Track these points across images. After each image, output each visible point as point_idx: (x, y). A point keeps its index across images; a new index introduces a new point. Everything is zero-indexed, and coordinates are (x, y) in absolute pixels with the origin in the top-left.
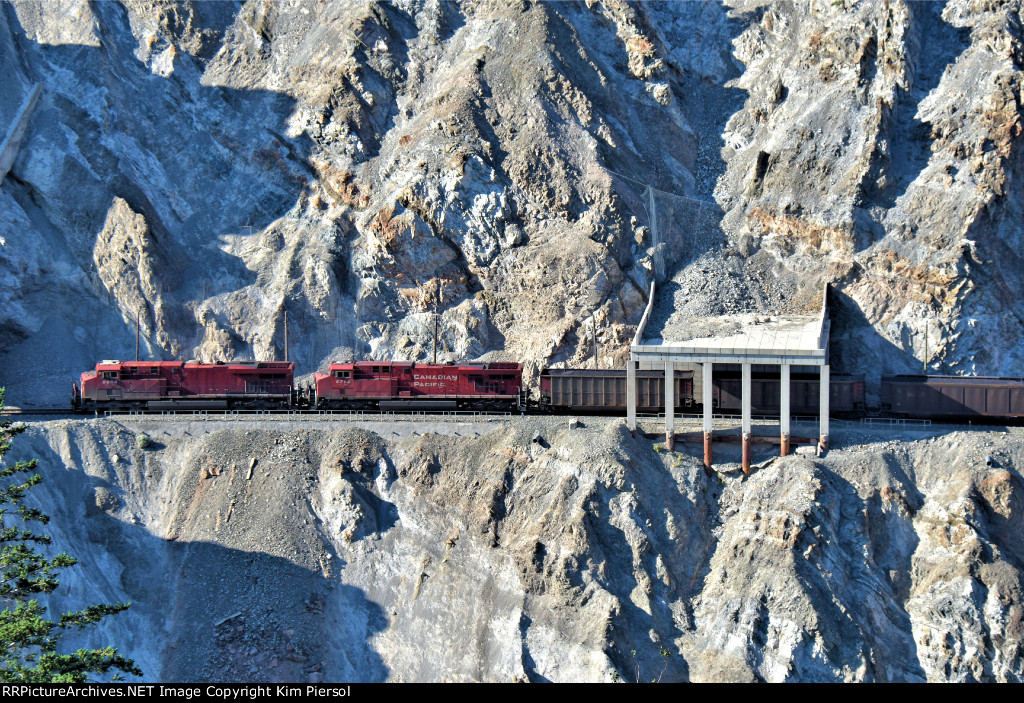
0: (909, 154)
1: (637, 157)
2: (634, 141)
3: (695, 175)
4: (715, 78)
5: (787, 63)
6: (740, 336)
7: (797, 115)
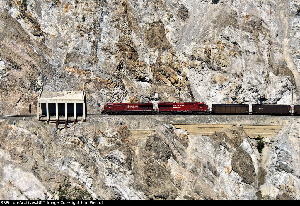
0: (101, 53)
1: (37, 54)
2: (36, 50)
3: (52, 58)
4: (55, 36)
5: (72, 32)
6: (64, 96)
7: (76, 44)
